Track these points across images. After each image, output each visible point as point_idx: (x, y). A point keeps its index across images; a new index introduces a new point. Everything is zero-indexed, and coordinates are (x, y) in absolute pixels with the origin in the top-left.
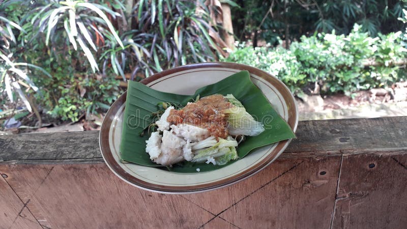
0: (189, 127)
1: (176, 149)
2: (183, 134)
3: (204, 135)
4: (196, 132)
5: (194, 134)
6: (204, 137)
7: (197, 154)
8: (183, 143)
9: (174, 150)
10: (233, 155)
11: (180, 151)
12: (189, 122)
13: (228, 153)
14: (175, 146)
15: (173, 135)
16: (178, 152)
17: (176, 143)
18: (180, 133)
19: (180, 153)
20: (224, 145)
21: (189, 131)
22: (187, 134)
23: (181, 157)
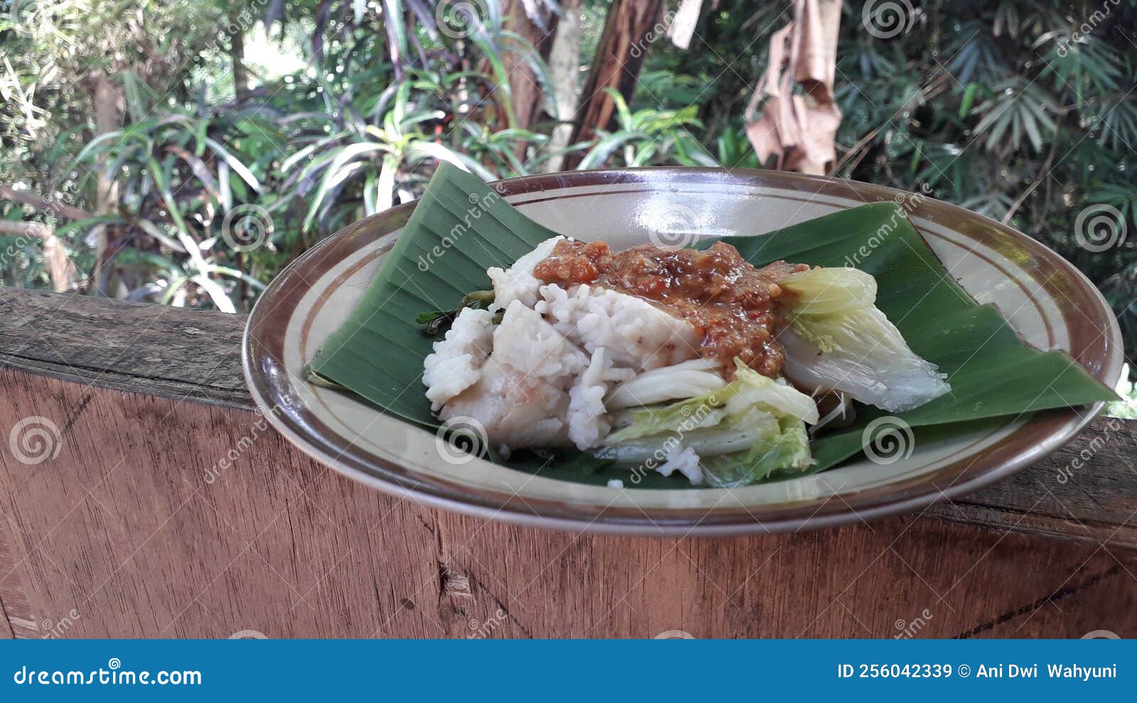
0: (613, 302)
1: (543, 379)
2: (585, 323)
3: (671, 347)
4: (639, 321)
5: (627, 330)
6: (669, 353)
7: (625, 426)
8: (576, 359)
9: (532, 383)
10: (786, 451)
11: (554, 394)
12: (619, 286)
13: (769, 439)
14: (541, 365)
15: (543, 323)
16: (547, 399)
17: (547, 356)
18: (572, 322)
19: (551, 405)
20: (752, 397)
21: (610, 314)
22: (599, 326)
23: (556, 424)
